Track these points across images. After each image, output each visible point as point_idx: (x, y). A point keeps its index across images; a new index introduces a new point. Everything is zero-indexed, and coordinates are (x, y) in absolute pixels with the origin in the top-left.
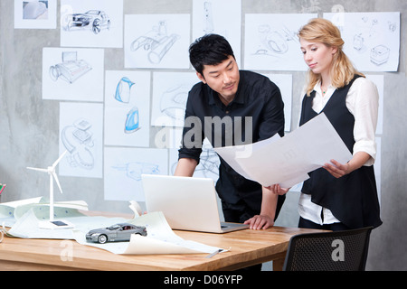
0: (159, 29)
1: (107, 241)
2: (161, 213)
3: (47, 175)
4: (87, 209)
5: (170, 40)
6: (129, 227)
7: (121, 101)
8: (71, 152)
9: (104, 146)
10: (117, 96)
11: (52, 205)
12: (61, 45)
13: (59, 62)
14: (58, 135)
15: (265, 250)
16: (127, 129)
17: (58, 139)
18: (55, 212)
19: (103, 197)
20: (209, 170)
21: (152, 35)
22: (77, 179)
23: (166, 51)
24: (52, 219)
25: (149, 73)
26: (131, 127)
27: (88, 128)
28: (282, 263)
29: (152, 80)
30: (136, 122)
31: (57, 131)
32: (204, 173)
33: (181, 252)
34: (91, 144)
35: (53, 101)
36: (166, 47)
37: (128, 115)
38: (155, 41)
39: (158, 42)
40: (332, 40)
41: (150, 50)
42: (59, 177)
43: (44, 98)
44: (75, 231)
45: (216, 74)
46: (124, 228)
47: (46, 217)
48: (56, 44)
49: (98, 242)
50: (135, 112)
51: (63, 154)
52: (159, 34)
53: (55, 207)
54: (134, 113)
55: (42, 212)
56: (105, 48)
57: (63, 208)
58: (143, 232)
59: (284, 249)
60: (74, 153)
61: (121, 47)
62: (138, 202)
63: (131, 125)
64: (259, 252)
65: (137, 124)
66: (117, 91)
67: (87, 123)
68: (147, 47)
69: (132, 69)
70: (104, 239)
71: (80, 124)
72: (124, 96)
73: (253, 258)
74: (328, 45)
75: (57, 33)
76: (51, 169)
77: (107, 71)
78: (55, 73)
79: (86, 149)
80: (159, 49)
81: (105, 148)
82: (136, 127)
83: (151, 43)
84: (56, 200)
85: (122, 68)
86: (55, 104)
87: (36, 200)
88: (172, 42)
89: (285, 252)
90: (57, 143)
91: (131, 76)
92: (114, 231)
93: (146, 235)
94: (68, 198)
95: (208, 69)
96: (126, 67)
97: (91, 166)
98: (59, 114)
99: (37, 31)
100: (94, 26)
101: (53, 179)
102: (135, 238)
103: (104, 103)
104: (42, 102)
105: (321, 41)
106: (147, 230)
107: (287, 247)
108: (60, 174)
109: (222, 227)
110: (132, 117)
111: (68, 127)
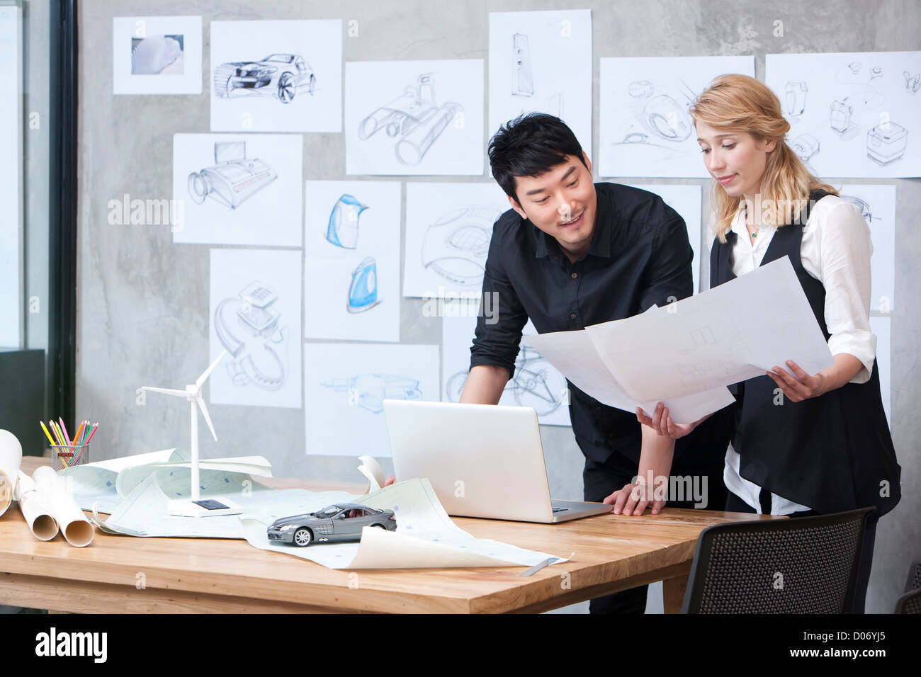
0: (419, 94)
1: (313, 542)
2: (426, 481)
3: (185, 403)
4: (270, 475)
5: (441, 115)
6: (358, 512)
7: (339, 245)
8: (235, 354)
9: (304, 340)
10: (332, 235)
11: (195, 465)
12: (213, 128)
13: (208, 163)
14: (207, 317)
15: (647, 558)
16: (352, 303)
17: (207, 327)
18: (202, 480)
19: (303, 449)
20: (526, 389)
21: (404, 105)
22: (249, 410)
23: (432, 138)
24: (196, 495)
25: (397, 185)
26: (361, 300)
27: (270, 304)
28: (684, 586)
29: (404, 199)
30: (370, 290)
31: (204, 310)
32: (516, 396)
33: (469, 564)
34: (276, 336)
35: (196, 246)
36: (432, 131)
37: (354, 275)
38: (408, 117)
39: (415, 120)
40: (766, 126)
41: (399, 137)
42: (210, 407)
43: (176, 239)
44: (243, 522)
45: (540, 196)
46: (347, 514)
47: (183, 493)
48: (201, 125)
49: (293, 544)
50: (369, 268)
51: (219, 356)
52: (419, 103)
53: (202, 472)
54: (367, 270)
55: (175, 483)
56: (305, 135)
57: (220, 472)
58: (387, 522)
59: (685, 557)
60: (242, 355)
61: (339, 130)
62: (377, 459)
63: (360, 295)
64: (634, 561)
65: (374, 294)
66: (331, 225)
67: (268, 292)
68: (392, 130)
69: (360, 178)
70: (305, 536)
71: (253, 294)
72: (345, 235)
73: (622, 576)
74: (758, 136)
75: (203, 103)
76: (192, 390)
77: (309, 183)
78: (200, 188)
79: (266, 347)
80: (419, 134)
81: (307, 345)
82: (371, 300)
83: (401, 123)
84: (203, 455)
85: (343, 176)
86: (201, 252)
87: (163, 457)
88: (447, 119)
89: (690, 561)
90: (206, 334)
91: (359, 191)
92: (327, 521)
93: (394, 528)
94: (230, 452)
95: (526, 185)
96: (349, 172)
97: (277, 383)
98: (208, 274)
99: (162, 100)
100: (282, 86)
101: (198, 411)
102: (370, 534)
103: (302, 249)
104: (175, 250)
105: (745, 128)
106: (396, 517)
107: (694, 552)
108: (213, 400)
109: (555, 511)
110: (363, 279)
111: (227, 300)
